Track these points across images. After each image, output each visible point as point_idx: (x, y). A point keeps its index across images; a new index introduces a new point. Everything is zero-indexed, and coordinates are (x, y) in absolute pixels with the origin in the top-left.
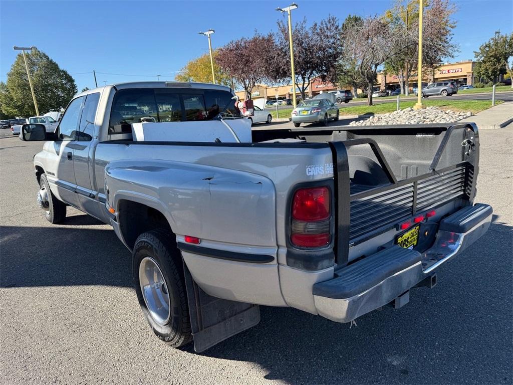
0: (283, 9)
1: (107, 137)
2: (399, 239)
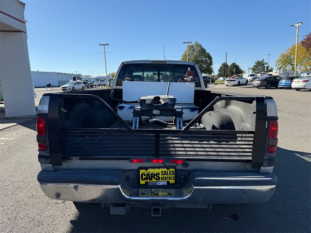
1: (115, 87)
2: (141, 171)
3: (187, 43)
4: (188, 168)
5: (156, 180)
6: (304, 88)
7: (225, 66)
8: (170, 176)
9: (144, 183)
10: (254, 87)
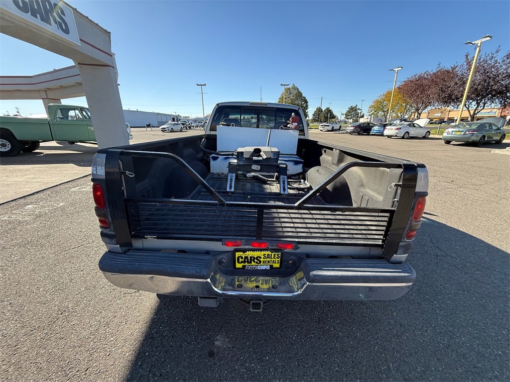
0: (473, 43)
1: (209, 133)
2: (237, 253)
3: (285, 85)
4: (298, 251)
5: (256, 264)
6: (396, 136)
7: (319, 110)
8: (275, 260)
9: (241, 267)
10: (347, 133)
